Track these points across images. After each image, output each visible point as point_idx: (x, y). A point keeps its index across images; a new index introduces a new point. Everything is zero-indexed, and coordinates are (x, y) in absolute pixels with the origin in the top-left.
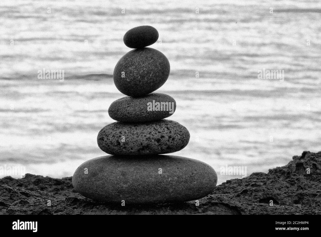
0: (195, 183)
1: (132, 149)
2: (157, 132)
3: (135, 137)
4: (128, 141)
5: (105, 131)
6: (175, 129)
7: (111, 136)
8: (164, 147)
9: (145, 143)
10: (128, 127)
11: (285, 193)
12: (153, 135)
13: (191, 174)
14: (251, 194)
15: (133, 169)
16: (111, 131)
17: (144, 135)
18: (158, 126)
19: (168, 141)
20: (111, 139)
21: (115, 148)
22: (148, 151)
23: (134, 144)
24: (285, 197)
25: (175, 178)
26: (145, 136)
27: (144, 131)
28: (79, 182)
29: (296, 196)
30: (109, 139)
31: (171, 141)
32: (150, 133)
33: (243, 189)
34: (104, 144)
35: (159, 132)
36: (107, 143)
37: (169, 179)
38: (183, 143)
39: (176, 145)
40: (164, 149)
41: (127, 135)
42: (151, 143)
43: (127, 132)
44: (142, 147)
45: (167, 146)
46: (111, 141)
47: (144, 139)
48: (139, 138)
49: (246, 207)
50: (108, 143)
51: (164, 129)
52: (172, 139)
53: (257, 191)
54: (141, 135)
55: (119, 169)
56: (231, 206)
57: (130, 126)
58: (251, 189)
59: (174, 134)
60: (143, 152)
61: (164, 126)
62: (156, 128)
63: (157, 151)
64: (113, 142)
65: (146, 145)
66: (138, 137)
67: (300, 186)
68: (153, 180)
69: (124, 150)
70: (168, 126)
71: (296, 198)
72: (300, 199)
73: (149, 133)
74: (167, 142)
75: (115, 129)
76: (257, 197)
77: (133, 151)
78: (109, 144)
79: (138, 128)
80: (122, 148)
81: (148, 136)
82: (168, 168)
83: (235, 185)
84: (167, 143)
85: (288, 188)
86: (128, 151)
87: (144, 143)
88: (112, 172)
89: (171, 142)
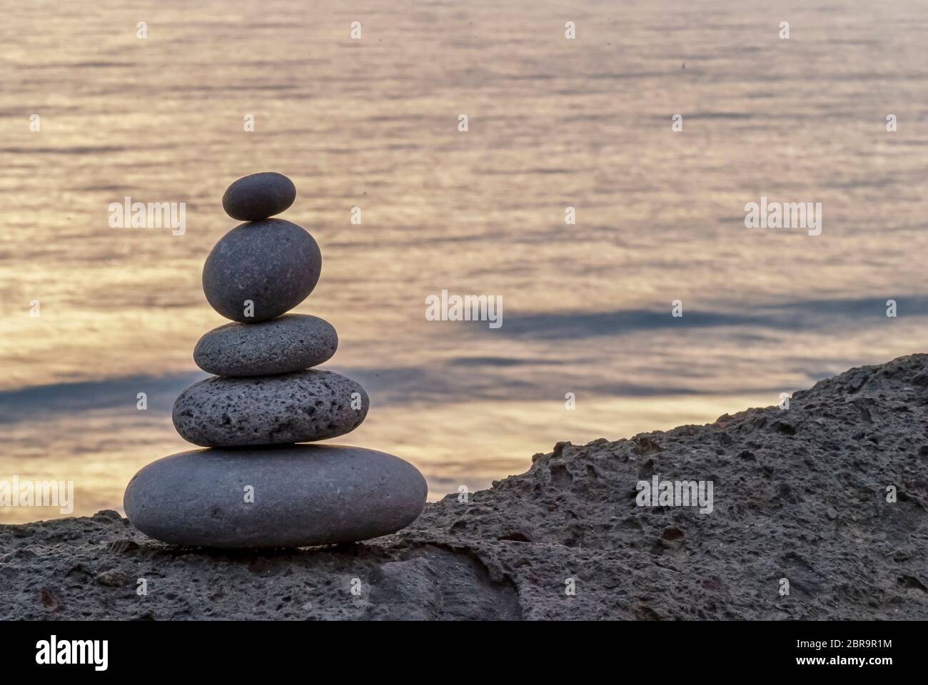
0: (389, 497)
1: (256, 431)
2: (306, 394)
3: (262, 404)
4: (247, 414)
5: (191, 398)
6: (342, 388)
7: (210, 407)
8: (323, 425)
9: (284, 416)
10: (243, 386)
11: (542, 526)
12: (299, 400)
13: (380, 479)
14: (475, 529)
15: (260, 473)
16: (206, 396)
17: (280, 400)
18: (307, 382)
19: (331, 411)
20: (208, 412)
21: (219, 430)
22: (289, 435)
23: (260, 419)
24: (545, 534)
25: (350, 488)
26: (283, 403)
27: (280, 392)
28: (143, 506)
29: (568, 529)
30: (206, 414)
31: (335, 411)
32: (293, 395)
33: (453, 520)
34: (193, 425)
35: (311, 394)
36: (200, 421)
37: (339, 491)
38: (358, 415)
39: (347, 419)
40: (321, 430)
41: (245, 402)
42: (295, 417)
43: (243, 395)
44: (276, 426)
45: (328, 422)
46: (210, 417)
47: (283, 409)
48: (271, 407)
49: (489, 547)
50: (202, 422)
51: (319, 388)
52: (337, 407)
53: (486, 523)
54: (274, 401)
55: (230, 474)
56: (455, 547)
57: (247, 384)
58: (473, 519)
59: (340, 397)
60: (280, 435)
61: (317, 381)
62: (302, 385)
63: (308, 433)
64: (214, 417)
65: (286, 422)
66: (268, 405)
67: (570, 512)
68: (305, 493)
69: (239, 434)
70: (326, 381)
71: (569, 536)
72: (576, 535)
73: (290, 395)
74: (328, 412)
75: (216, 391)
76: (489, 534)
77: (258, 434)
78: (205, 423)
79: (264, 387)
80: (234, 429)
81: (289, 402)
82: (333, 469)
83: (432, 515)
84: (327, 416)
85: (544, 516)
86: (248, 435)
87: (282, 417)
88: (217, 481)
89: (337, 414)
